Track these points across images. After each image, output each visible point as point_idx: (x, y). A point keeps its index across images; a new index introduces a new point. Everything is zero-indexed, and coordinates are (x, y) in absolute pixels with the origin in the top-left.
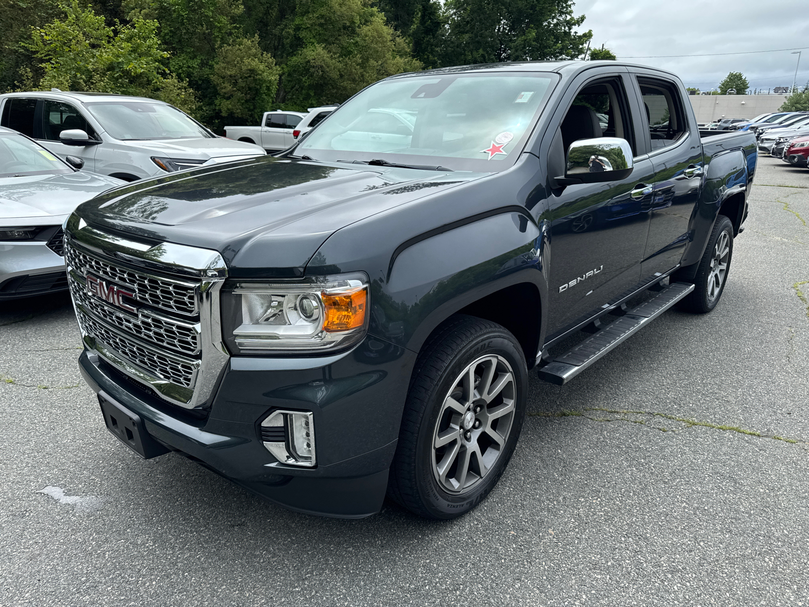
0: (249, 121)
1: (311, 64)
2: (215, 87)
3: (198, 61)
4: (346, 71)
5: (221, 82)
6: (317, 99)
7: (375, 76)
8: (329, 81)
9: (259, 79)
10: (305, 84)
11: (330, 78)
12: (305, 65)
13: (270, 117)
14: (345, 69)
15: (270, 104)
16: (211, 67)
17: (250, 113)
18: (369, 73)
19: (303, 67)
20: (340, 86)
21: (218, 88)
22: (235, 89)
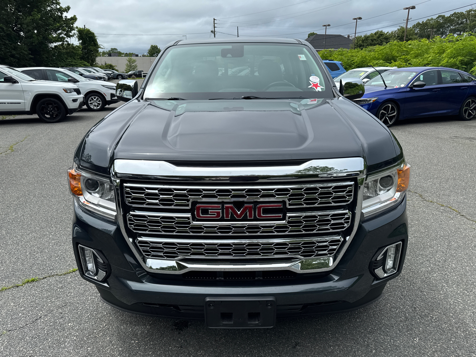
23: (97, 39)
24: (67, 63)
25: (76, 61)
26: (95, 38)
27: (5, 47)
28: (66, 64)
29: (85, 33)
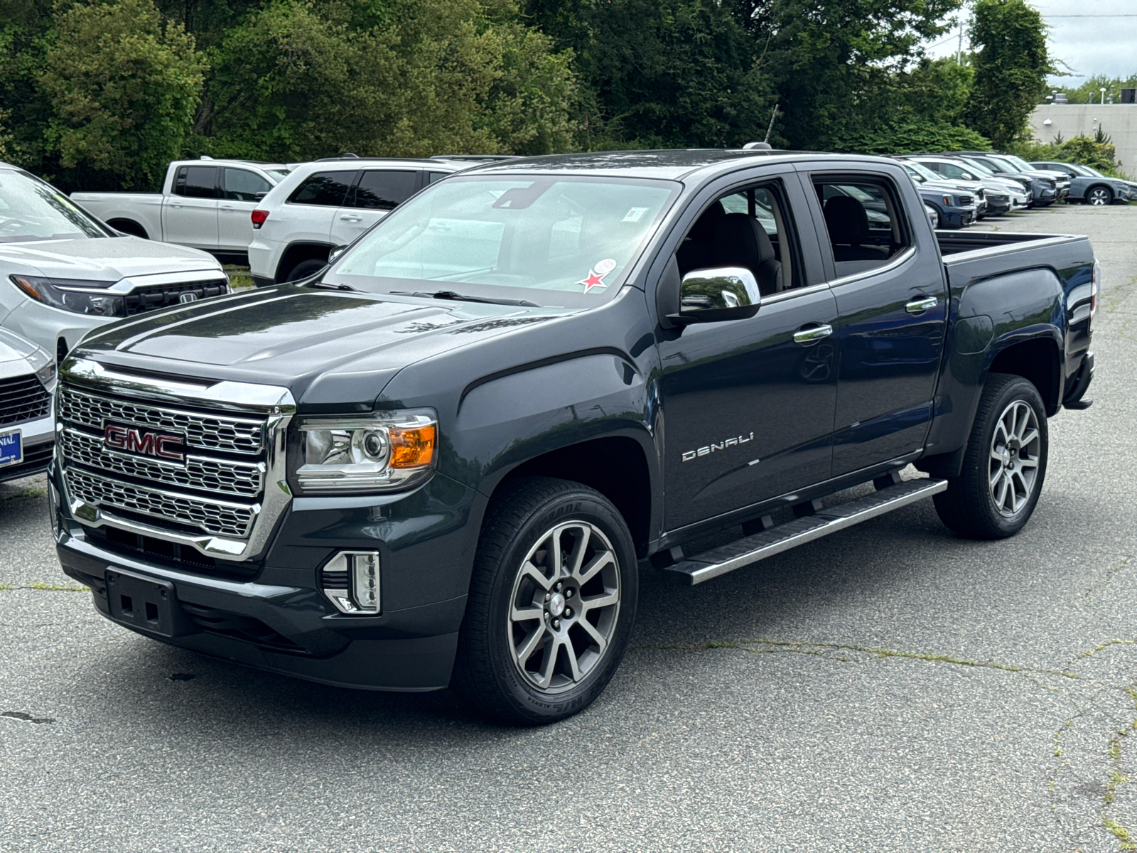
0: (128, 178)
1: (281, 47)
2: (44, 99)
3: (8, 37)
4: (363, 63)
5: (63, 87)
6: (292, 127)
7: (433, 74)
8: (323, 84)
9: (157, 83)
10: (264, 91)
11: (326, 80)
12: (265, 48)
13: (183, 172)
14: (361, 57)
15: (180, 140)
16: (39, 52)
17: (130, 160)
18: (419, 67)
19: (260, 52)
20: (349, 96)
21: (55, 102)
22: (97, 104)
23: (1045, 37)
24: (899, 139)
25: (934, 129)
26: (1039, 33)
27: (699, 83)
28: (893, 141)
29: (1000, 16)
